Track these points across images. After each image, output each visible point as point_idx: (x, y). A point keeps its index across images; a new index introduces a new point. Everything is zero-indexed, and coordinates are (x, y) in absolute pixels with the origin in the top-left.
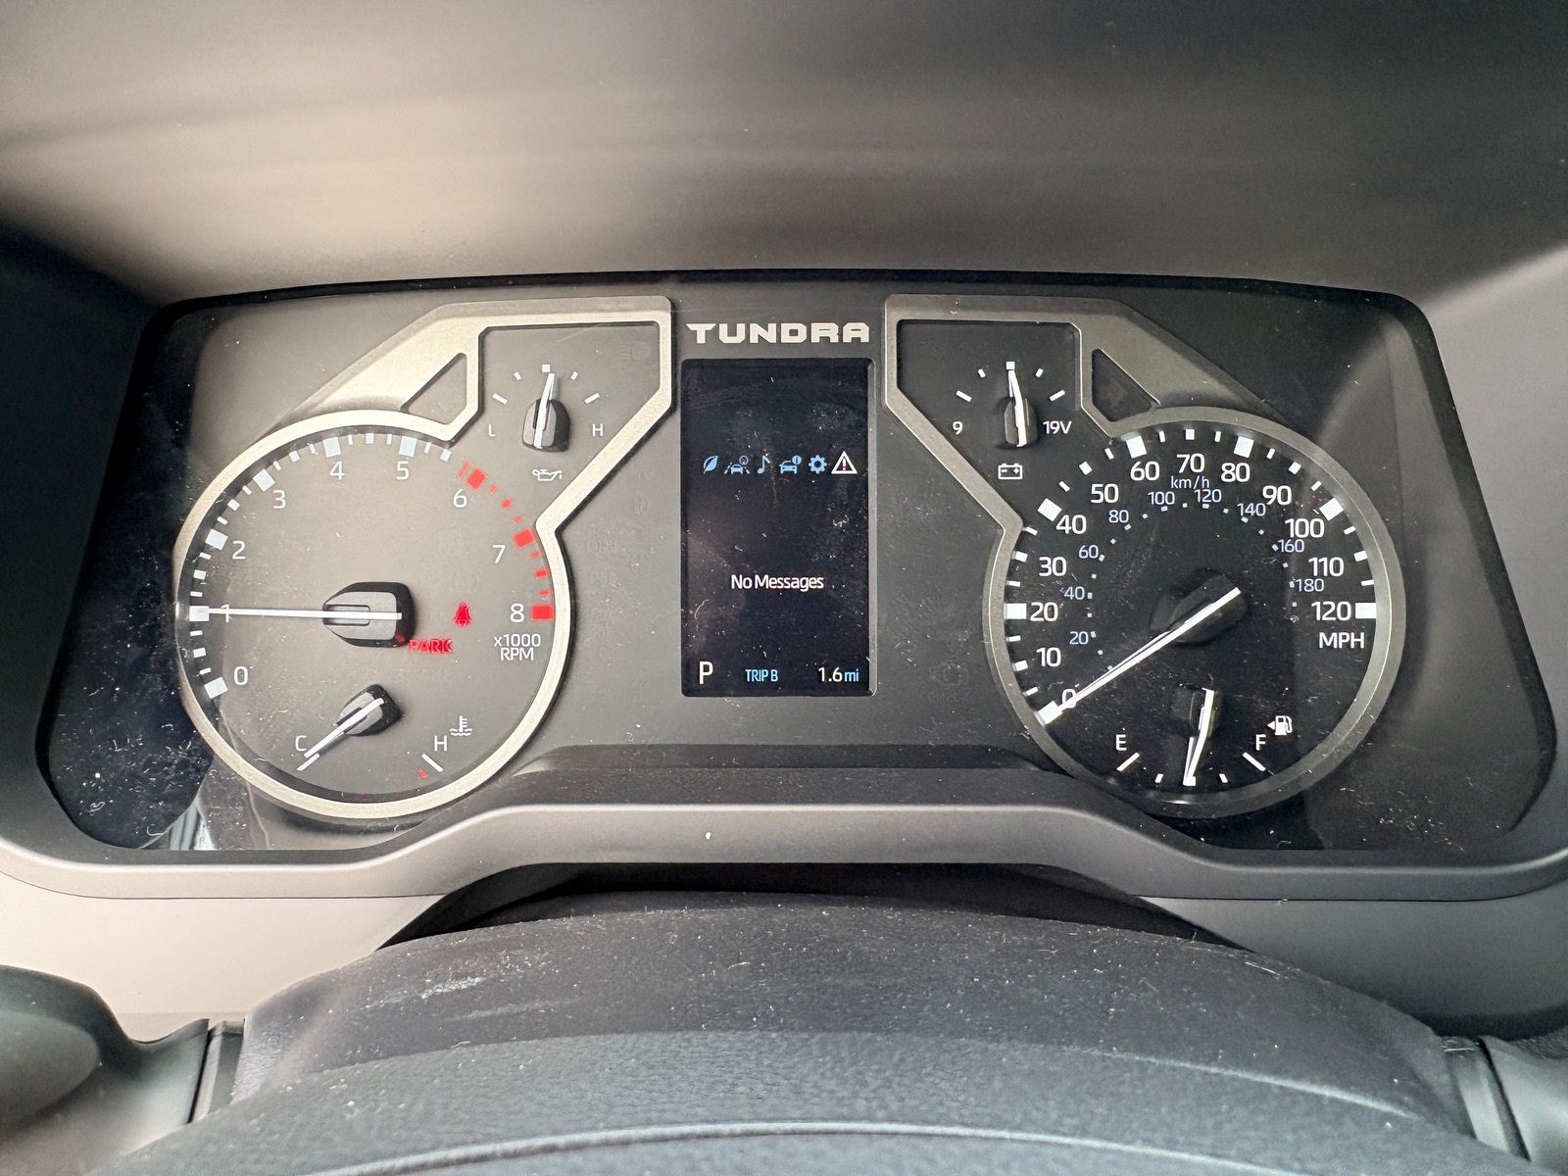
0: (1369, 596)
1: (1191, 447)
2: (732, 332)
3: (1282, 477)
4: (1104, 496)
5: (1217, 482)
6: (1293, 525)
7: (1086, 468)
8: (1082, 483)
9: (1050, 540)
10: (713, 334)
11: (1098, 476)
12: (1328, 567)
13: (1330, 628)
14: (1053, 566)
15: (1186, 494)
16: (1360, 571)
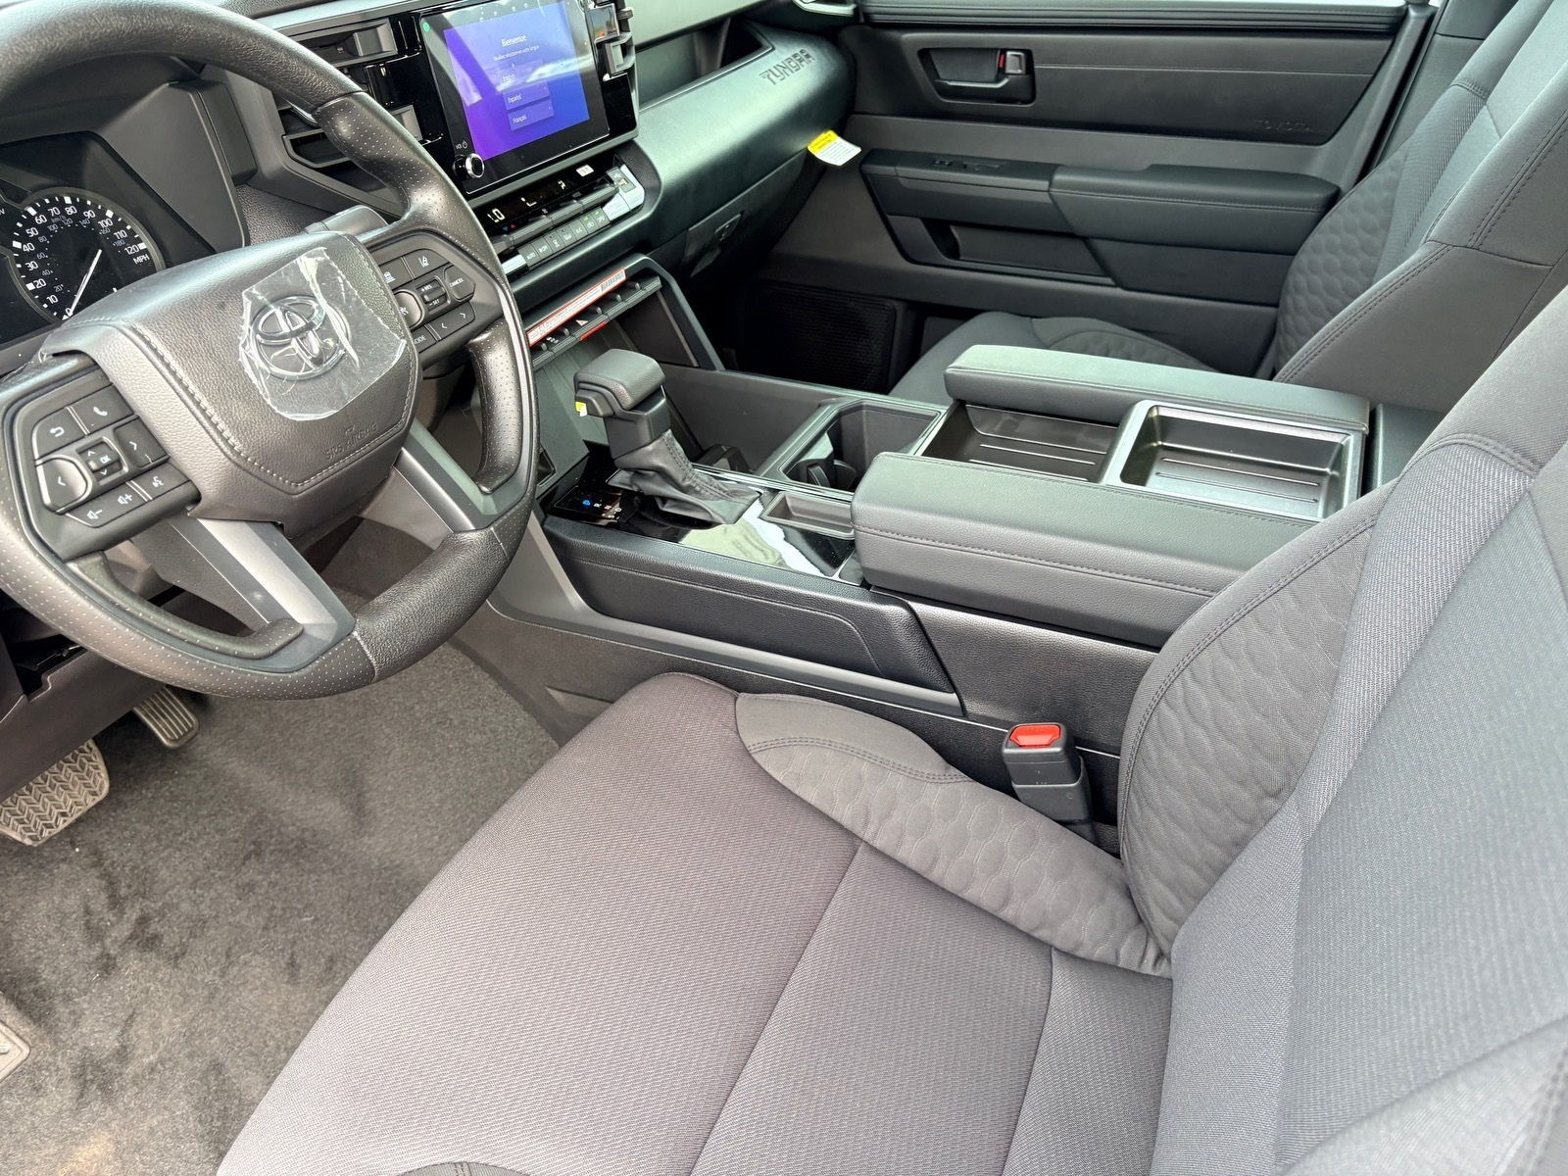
0: (139, 241)
1: (50, 206)
3: (87, 208)
4: (33, 234)
5: (67, 216)
6: (101, 223)
7: (19, 225)
8: (22, 231)
9: (24, 257)
11: (24, 228)
12: (122, 236)
13: (136, 255)
14: (32, 266)
15: (59, 224)
16: (132, 233)
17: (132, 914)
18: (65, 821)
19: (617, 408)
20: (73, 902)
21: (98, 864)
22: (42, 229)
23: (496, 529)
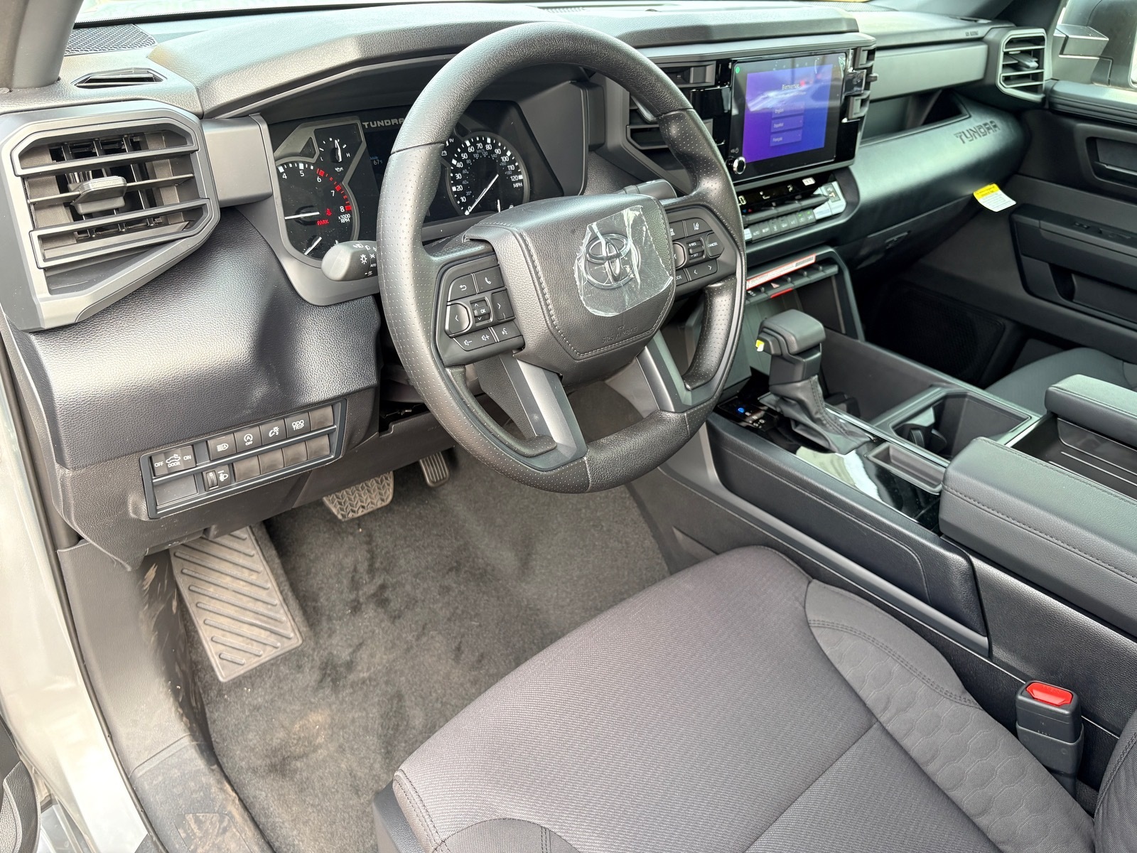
0: (520, 173)
1: (479, 142)
2: (373, 124)
3: (498, 147)
4: (464, 157)
5: (486, 150)
6: (502, 158)
8: (459, 154)
9: (456, 170)
10: (369, 125)
11: (461, 152)
12: (511, 168)
13: (516, 182)
14: (458, 176)
15: (480, 154)
16: (517, 168)
17: (379, 581)
18: (362, 511)
19: (785, 352)
20: (348, 561)
21: (369, 543)
22: (470, 155)
23: (688, 415)
